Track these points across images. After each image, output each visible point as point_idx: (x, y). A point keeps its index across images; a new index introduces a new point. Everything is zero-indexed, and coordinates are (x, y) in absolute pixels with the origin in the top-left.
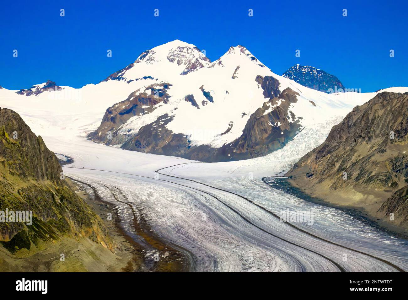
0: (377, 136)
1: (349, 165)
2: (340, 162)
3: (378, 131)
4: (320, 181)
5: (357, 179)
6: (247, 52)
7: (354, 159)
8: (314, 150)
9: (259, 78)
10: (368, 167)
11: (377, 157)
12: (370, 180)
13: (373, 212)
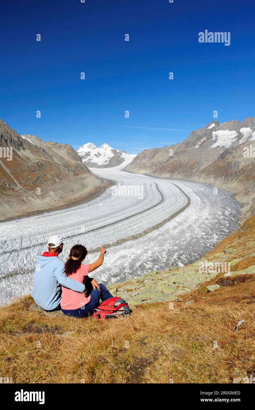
0: (147, 158)
1: (141, 165)
2: (139, 164)
3: (147, 157)
4: (134, 169)
5: (144, 168)
6: (107, 145)
7: (142, 163)
8: (130, 164)
9: (112, 150)
10: (146, 165)
11: (148, 162)
12: (147, 168)
13: (150, 174)
